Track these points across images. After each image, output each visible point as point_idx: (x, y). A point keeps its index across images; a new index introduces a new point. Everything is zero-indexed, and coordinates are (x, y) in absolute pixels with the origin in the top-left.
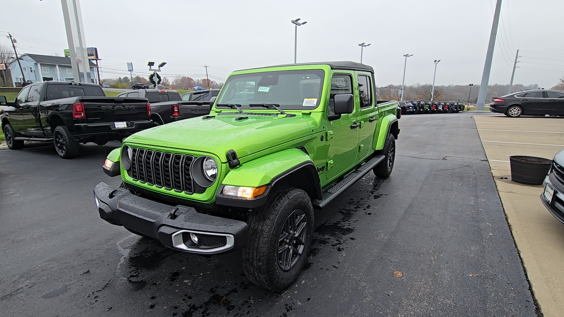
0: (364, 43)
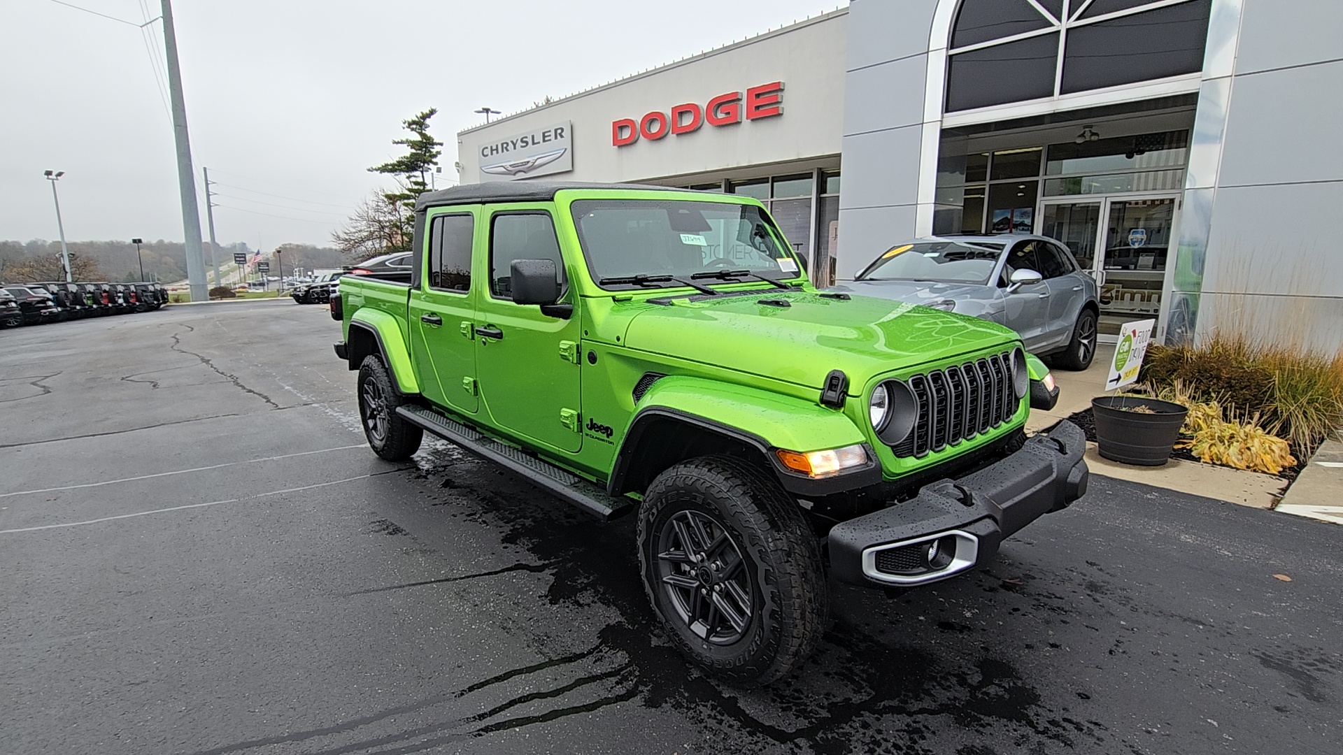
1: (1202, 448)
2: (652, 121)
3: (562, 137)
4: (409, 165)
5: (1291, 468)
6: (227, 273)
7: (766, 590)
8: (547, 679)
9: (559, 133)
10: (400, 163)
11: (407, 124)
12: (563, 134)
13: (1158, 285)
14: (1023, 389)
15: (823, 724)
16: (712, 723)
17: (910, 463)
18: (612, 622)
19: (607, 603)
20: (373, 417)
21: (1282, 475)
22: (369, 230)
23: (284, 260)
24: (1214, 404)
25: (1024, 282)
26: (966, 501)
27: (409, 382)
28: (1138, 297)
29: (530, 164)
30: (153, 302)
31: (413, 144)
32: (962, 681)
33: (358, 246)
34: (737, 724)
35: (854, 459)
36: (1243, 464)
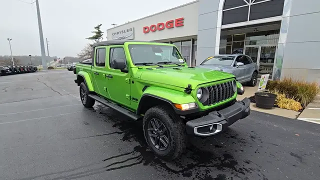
1: (280, 105)
2: (153, 27)
4: (95, 38)
5: (301, 109)
6: (52, 63)
7: (172, 137)
8: (121, 159)
9: (131, 30)
10: (93, 37)
11: (95, 28)
13: (272, 67)
14: (236, 90)
15: (186, 169)
16: (159, 169)
17: (207, 107)
18: (137, 145)
19: (137, 141)
20: (83, 97)
21: (299, 111)
22: (86, 53)
23: (66, 60)
24: (284, 94)
25: (240, 65)
26: (220, 116)
27: (91, 89)
28: (268, 69)
29: (124, 37)
30: (34, 70)
31: (96, 33)
32: (220, 159)
33: (83, 57)
34: (165, 169)
35: (193, 106)
36: (290, 109)
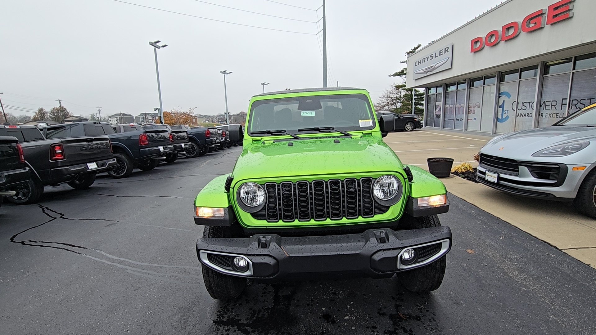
0: (226, 71)
2: (492, 36)
3: (448, 51)
11: (407, 54)
12: (448, 50)
17: (263, 223)
22: (387, 101)
29: (433, 67)
33: (382, 109)
